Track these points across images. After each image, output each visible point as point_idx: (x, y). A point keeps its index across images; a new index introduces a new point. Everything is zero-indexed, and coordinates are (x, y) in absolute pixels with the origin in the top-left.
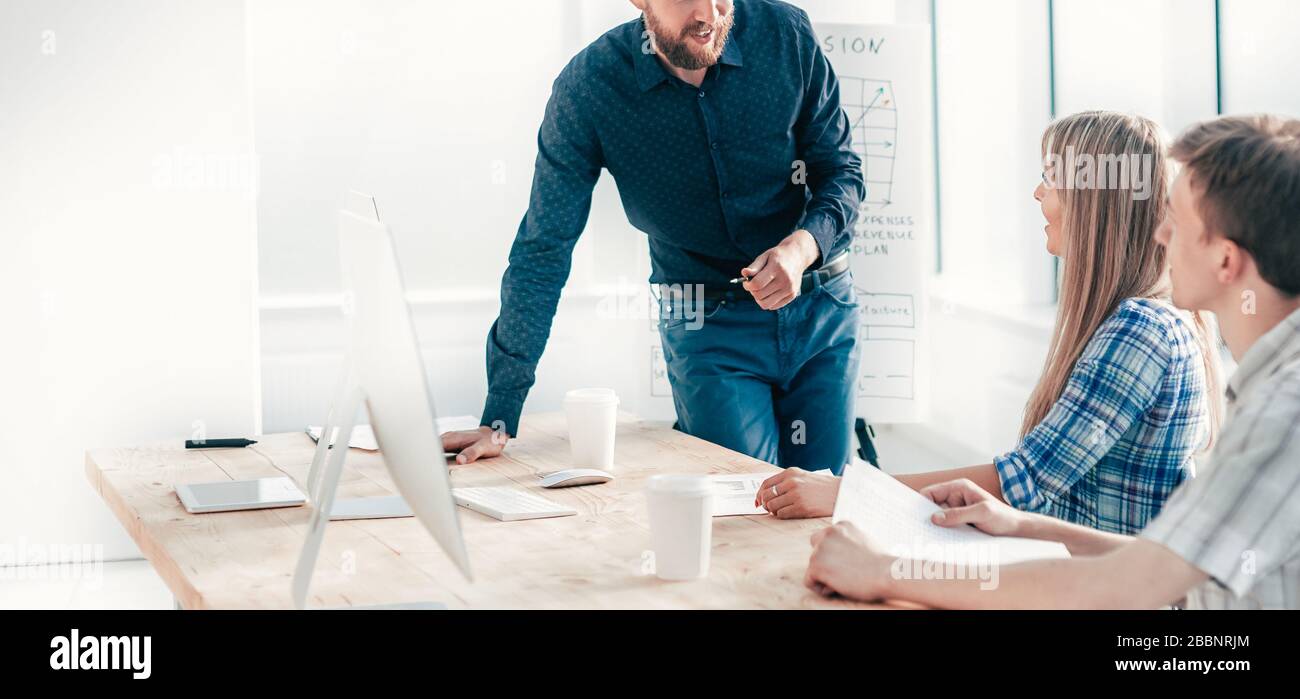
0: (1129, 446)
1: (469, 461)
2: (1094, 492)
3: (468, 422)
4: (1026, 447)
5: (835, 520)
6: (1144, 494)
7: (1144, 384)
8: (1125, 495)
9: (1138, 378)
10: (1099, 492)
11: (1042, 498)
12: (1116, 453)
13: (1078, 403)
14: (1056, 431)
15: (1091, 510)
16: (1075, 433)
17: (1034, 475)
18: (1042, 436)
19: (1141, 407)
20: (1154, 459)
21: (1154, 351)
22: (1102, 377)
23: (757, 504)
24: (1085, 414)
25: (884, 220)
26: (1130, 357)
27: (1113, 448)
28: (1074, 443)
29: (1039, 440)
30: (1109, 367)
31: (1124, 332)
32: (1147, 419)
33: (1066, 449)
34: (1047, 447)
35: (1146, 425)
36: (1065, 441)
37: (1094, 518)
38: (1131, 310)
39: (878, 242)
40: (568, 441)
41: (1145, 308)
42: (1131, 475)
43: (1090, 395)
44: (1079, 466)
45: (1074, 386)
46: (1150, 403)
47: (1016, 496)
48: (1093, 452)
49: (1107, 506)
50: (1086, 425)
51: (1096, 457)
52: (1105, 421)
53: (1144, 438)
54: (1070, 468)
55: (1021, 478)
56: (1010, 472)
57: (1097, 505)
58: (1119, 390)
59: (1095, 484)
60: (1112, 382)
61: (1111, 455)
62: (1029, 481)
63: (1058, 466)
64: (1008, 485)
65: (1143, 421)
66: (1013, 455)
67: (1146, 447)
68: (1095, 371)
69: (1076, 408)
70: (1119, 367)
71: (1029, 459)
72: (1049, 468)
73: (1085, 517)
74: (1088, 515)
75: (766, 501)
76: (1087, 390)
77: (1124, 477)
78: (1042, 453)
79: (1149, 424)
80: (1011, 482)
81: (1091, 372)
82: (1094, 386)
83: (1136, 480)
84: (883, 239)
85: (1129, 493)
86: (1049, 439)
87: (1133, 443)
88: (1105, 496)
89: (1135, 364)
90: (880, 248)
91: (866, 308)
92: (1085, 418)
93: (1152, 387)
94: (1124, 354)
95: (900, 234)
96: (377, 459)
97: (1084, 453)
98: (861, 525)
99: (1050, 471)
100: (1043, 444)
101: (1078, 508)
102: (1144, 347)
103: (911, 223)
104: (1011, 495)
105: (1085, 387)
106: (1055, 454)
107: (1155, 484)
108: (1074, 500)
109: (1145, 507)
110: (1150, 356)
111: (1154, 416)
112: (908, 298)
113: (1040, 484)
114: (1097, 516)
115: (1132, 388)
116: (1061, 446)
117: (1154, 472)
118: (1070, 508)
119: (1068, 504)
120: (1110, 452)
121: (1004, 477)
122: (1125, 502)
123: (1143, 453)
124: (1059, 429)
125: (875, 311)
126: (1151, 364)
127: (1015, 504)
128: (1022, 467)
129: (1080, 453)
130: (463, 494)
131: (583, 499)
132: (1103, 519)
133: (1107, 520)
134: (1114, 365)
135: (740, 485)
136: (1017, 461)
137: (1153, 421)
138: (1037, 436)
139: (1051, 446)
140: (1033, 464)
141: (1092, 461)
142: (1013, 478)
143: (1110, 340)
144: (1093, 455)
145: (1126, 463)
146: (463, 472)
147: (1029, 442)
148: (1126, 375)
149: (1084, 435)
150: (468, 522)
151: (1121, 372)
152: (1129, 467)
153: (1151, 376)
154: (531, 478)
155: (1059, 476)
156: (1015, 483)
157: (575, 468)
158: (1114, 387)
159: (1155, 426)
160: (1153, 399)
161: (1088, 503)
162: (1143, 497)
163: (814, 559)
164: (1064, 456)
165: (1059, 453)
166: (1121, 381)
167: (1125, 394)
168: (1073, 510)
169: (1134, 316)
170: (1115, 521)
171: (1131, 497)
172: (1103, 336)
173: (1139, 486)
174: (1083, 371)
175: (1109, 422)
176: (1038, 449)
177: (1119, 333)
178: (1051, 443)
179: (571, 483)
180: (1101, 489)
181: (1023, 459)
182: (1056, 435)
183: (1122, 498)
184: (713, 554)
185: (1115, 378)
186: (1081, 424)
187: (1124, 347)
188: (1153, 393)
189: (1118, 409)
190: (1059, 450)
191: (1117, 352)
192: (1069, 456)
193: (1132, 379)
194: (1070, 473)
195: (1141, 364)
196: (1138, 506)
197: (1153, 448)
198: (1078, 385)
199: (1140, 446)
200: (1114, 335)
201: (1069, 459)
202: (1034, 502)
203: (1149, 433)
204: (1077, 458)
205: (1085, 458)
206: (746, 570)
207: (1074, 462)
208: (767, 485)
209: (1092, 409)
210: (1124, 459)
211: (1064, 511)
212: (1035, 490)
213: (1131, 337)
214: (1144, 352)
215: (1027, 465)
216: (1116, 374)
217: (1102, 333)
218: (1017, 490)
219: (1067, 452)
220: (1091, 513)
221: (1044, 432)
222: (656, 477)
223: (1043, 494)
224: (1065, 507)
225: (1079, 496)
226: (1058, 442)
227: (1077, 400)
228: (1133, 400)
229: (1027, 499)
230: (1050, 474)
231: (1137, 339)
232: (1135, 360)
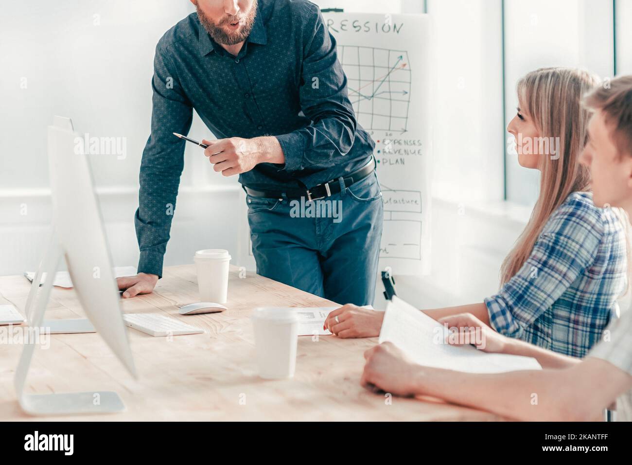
0: (574, 291)
1: (131, 296)
2: (550, 322)
3: (130, 270)
4: (506, 292)
5: (381, 340)
6: (584, 324)
7: (586, 250)
8: (571, 325)
9: (581, 246)
10: (553, 323)
11: (517, 326)
12: (565, 296)
13: (541, 262)
14: (526, 281)
15: (548, 335)
16: (538, 282)
17: (511, 310)
18: (517, 284)
19: (583, 266)
20: (592, 301)
21: (592, 227)
22: (557, 245)
23: (325, 328)
24: (546, 269)
25: (402, 142)
26: (576, 231)
27: (565, 293)
28: (539, 289)
29: (515, 287)
30: (562, 238)
31: (572, 215)
32: (587, 273)
33: (533, 293)
34: (521, 292)
35: (586, 278)
36: (532, 288)
37: (550, 340)
38: (577, 200)
39: (398, 156)
40: (197, 284)
41: (586, 199)
42: (575, 311)
43: (549, 257)
44: (542, 304)
45: (538, 251)
46: (590, 263)
47: (500, 325)
48: (551, 295)
49: (559, 331)
50: (546, 277)
51: (553, 299)
52: (560, 275)
53: (585, 286)
54: (536, 306)
55: (503, 313)
56: (496, 308)
57: (552, 331)
58: (569, 254)
59: (551, 317)
60: (564, 248)
61: (562, 298)
62: (508, 314)
63: (527, 304)
64: (494, 317)
65: (584, 275)
66: (497, 297)
67: (586, 292)
68: (552, 241)
69: (540, 266)
70: (569, 238)
71: (508, 299)
72: (522, 305)
73: (544, 339)
74: (546, 338)
75: (331, 326)
76: (547, 254)
77: (570, 312)
78: (517, 295)
79: (588, 277)
80: (496, 315)
81: (550, 241)
82: (552, 251)
83: (579, 315)
84: (402, 154)
85: (574, 323)
86: (522, 286)
87: (577, 290)
88: (557, 325)
89: (580, 236)
90: (399, 161)
91: (390, 199)
92: (546, 272)
93: (591, 252)
94: (572, 229)
95: (412, 151)
96: (72, 293)
97: (545, 296)
98: (397, 344)
99: (522, 308)
100: (518, 290)
101: (539, 334)
102: (585, 225)
103: (420, 144)
104: (496, 324)
105: (545, 251)
106: (526, 297)
107: (592, 318)
108: (536, 328)
109: (584, 333)
110: (590, 231)
111: (592, 271)
112: (418, 194)
113: (515, 317)
114: (552, 339)
115: (577, 253)
116: (530, 291)
117: (591, 309)
118: (533, 334)
119: (532, 330)
120: (562, 296)
121: (491, 311)
122: (571, 330)
123: (584, 296)
124: (528, 280)
125: (396, 202)
126: (591, 236)
127: (499, 330)
128: (504, 305)
129: (542, 296)
130: (131, 318)
131: (208, 323)
132: (556, 340)
133: (559, 341)
134: (565, 236)
135: (312, 315)
136: (500, 301)
137: (591, 275)
138: (513, 284)
139: (523, 291)
140: (511, 303)
141: (550, 302)
142: (497, 313)
143: (563, 220)
144: (551, 298)
145: (572, 303)
146: (129, 303)
147: (508, 289)
148: (574, 244)
149: (545, 283)
150: (134, 338)
151: (570, 241)
152: (574, 307)
153: (590, 244)
154: (172, 308)
155: (529, 311)
156: (499, 316)
157: (202, 302)
158: (565, 251)
159: (592, 278)
160: (592, 260)
161: (546, 330)
162: (583, 326)
163: (367, 368)
164: (532, 298)
165: (529, 296)
166: (570, 248)
167: (573, 256)
168: (535, 335)
169: (579, 204)
170: (564, 342)
171: (575, 326)
172: (558, 217)
173: (581, 319)
174: (545, 241)
175: (562, 275)
176: (514, 293)
177: (569, 215)
178: (523, 289)
179: (199, 311)
180: (555, 321)
181: (504, 299)
182: (527, 283)
183: (569, 327)
184: (297, 362)
185: (566, 245)
186: (543, 276)
187: (572, 225)
188: (592, 256)
189: (568, 266)
190: (528, 294)
191: (568, 228)
192: (535, 298)
193: (578, 246)
194: (536, 309)
195: (583, 236)
196: (580, 332)
197: (591, 293)
198: (541, 250)
199: (582, 292)
200: (566, 217)
201: (535, 300)
202: (511, 329)
203: (588, 283)
204: (541, 299)
205: (546, 299)
206: (320, 373)
207: (539, 302)
208: (332, 315)
209: (551, 266)
210: (571, 300)
211: (529, 335)
212: (513, 320)
213: (577, 218)
214: (586, 228)
215: (507, 304)
216: (567, 242)
217: (557, 215)
218: (500, 321)
219: (534, 295)
220: (548, 337)
221: (518, 282)
222: (260, 309)
223: (518, 324)
224: (530, 332)
225: (539, 325)
226: (527, 288)
227: (540, 260)
228: (578, 260)
229: (507, 327)
230: (523, 310)
231: (581, 219)
232: (580, 234)
